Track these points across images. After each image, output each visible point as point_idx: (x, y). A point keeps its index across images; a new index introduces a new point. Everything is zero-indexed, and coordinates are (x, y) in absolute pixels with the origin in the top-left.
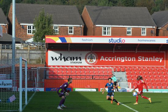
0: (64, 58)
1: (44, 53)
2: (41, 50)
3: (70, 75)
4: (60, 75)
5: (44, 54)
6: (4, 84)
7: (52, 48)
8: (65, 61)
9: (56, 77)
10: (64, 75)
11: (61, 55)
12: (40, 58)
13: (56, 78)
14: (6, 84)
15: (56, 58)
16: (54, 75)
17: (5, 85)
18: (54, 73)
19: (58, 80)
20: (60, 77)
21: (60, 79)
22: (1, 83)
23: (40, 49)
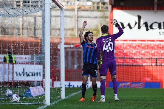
0: (146, 24)
1: (106, 15)
2: (100, 11)
3: (158, 57)
4: (137, 59)
5: (106, 17)
6: (27, 73)
7: (122, 4)
8: (147, 30)
9: (130, 62)
10: (146, 57)
11: (140, 17)
12: (97, 26)
13: (129, 64)
14: (31, 74)
15: (129, 25)
16: (126, 57)
17: (28, 75)
18: (125, 54)
19: (134, 67)
20: (137, 62)
21: (138, 66)
22: (21, 71)
23: (98, 8)
